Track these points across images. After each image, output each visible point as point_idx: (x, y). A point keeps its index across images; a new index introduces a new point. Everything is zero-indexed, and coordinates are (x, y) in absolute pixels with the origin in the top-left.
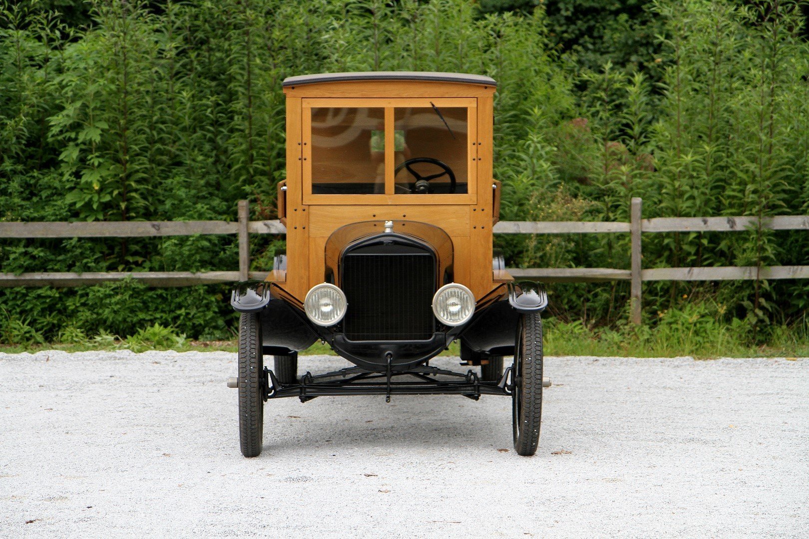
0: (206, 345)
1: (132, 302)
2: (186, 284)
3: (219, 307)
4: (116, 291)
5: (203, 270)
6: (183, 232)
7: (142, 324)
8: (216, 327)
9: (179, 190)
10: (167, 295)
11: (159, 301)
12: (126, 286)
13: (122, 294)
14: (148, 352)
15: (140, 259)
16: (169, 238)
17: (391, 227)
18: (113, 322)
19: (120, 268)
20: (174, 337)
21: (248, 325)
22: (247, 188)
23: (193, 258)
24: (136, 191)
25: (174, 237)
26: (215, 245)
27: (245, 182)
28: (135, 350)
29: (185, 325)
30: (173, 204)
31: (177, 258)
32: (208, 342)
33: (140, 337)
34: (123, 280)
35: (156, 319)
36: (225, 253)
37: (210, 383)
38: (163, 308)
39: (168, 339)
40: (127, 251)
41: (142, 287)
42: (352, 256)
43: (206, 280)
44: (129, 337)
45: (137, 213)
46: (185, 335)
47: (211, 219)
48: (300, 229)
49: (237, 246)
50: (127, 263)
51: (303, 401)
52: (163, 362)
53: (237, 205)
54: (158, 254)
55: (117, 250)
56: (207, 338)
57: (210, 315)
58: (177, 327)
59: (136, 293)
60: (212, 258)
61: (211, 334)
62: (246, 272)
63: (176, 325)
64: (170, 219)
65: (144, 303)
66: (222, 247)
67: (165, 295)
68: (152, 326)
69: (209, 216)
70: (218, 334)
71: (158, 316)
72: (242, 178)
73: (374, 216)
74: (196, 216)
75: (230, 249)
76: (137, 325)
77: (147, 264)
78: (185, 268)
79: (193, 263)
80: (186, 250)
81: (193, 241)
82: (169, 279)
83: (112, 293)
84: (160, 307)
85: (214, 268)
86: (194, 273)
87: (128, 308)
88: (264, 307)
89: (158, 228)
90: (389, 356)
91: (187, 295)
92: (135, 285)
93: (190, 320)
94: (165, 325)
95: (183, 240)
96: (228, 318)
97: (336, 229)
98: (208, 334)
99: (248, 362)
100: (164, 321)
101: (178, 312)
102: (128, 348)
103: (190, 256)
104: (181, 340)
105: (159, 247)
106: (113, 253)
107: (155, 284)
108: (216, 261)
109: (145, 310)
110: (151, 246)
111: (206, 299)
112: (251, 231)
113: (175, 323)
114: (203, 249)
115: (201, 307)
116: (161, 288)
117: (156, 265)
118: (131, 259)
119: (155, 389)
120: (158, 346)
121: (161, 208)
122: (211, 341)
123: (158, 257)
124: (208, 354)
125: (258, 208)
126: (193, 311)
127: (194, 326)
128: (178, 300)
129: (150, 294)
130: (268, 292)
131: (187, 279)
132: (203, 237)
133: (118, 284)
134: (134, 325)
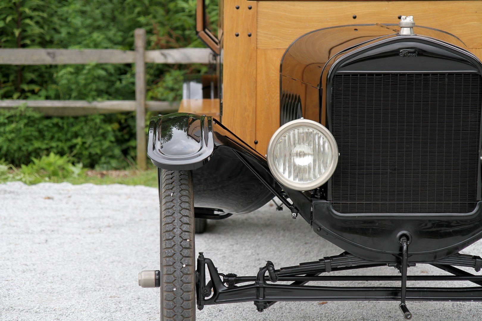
0: (102, 175)
1: (27, 131)
2: (82, 113)
3: (116, 137)
4: (10, 119)
5: (99, 99)
6: (78, 60)
7: (37, 153)
8: (112, 157)
9: (74, 18)
10: (63, 123)
11: (55, 129)
12: (21, 115)
13: (17, 122)
14: (41, 185)
15: (36, 88)
16: (65, 66)
17: (412, 27)
18: (8, 151)
19: (16, 95)
20: (71, 167)
21: (177, 189)
22: (142, 19)
23: (90, 87)
24: (31, 18)
25: (70, 66)
26: (111, 74)
27: (139, 14)
28: (28, 182)
29: (81, 154)
30: (69, 33)
31: (73, 87)
32: (105, 172)
33: (35, 167)
34: (17, 108)
35: (52, 148)
36: (121, 82)
37: (107, 229)
38: (59, 137)
39: (63, 169)
40: (22, 80)
41: (37, 115)
42: (347, 75)
43: (102, 109)
44: (23, 166)
45: (33, 41)
46: (80, 165)
47: (106, 48)
48: (243, 36)
49: (133, 75)
50: (23, 91)
51: (260, 309)
52: (56, 197)
53: (133, 36)
54: (55, 82)
55: (12, 78)
56: (103, 168)
57: (106, 144)
58: (74, 156)
59: (31, 122)
60: (109, 87)
61: (108, 163)
62: (142, 101)
63: (73, 154)
64: (65, 47)
65: (40, 131)
66: (118, 77)
67: (60, 124)
68: (48, 155)
69: (105, 45)
70: (114, 163)
71: (54, 144)
72: (137, 10)
73: (355, 17)
74: (91, 45)
75: (126, 79)
76: (33, 154)
77: (43, 93)
78: (81, 96)
79: (89, 92)
80: (81, 79)
81: (90, 70)
82: (64, 108)
83: (6, 121)
84: (56, 136)
85: (110, 98)
86: (90, 102)
87: (24, 137)
88: (206, 160)
89: (53, 56)
90: (404, 238)
91: (83, 124)
92: (29, 113)
93: (86, 149)
94: (61, 154)
95: (79, 69)
96: (124, 146)
97: (297, 36)
98: (105, 163)
99: (178, 257)
100: (60, 150)
101: (75, 141)
102: (20, 180)
103: (86, 85)
104: (77, 170)
105: (55, 75)
106: (8, 81)
107: (51, 113)
108: (112, 90)
109: (41, 139)
110: (46, 75)
111: (103, 128)
112: (148, 60)
113: (71, 152)
114: (99, 78)
115: (97, 136)
116: (58, 117)
117: (52, 93)
118: (26, 87)
119: (43, 237)
120: (52, 178)
121: (56, 37)
122: (108, 170)
123: (54, 86)
124: (105, 188)
125: (154, 38)
126: (89, 140)
127: (90, 155)
128: (75, 129)
129: (46, 122)
130: (210, 134)
131: (83, 109)
132: (99, 66)
133: (12, 112)
134: (29, 154)
